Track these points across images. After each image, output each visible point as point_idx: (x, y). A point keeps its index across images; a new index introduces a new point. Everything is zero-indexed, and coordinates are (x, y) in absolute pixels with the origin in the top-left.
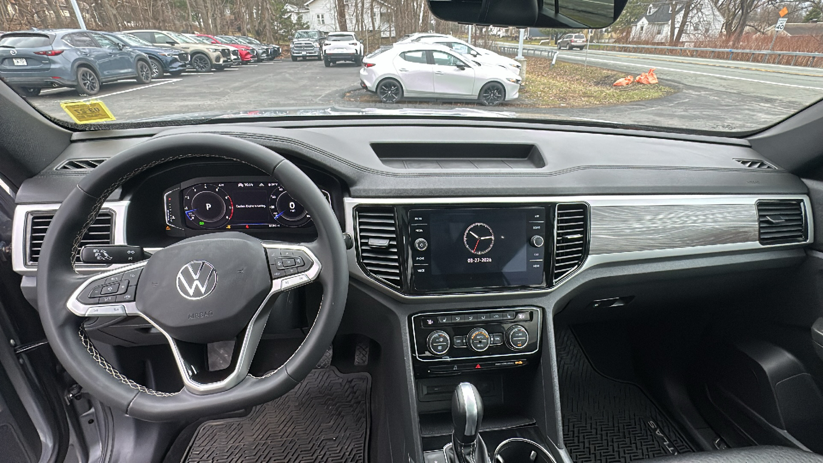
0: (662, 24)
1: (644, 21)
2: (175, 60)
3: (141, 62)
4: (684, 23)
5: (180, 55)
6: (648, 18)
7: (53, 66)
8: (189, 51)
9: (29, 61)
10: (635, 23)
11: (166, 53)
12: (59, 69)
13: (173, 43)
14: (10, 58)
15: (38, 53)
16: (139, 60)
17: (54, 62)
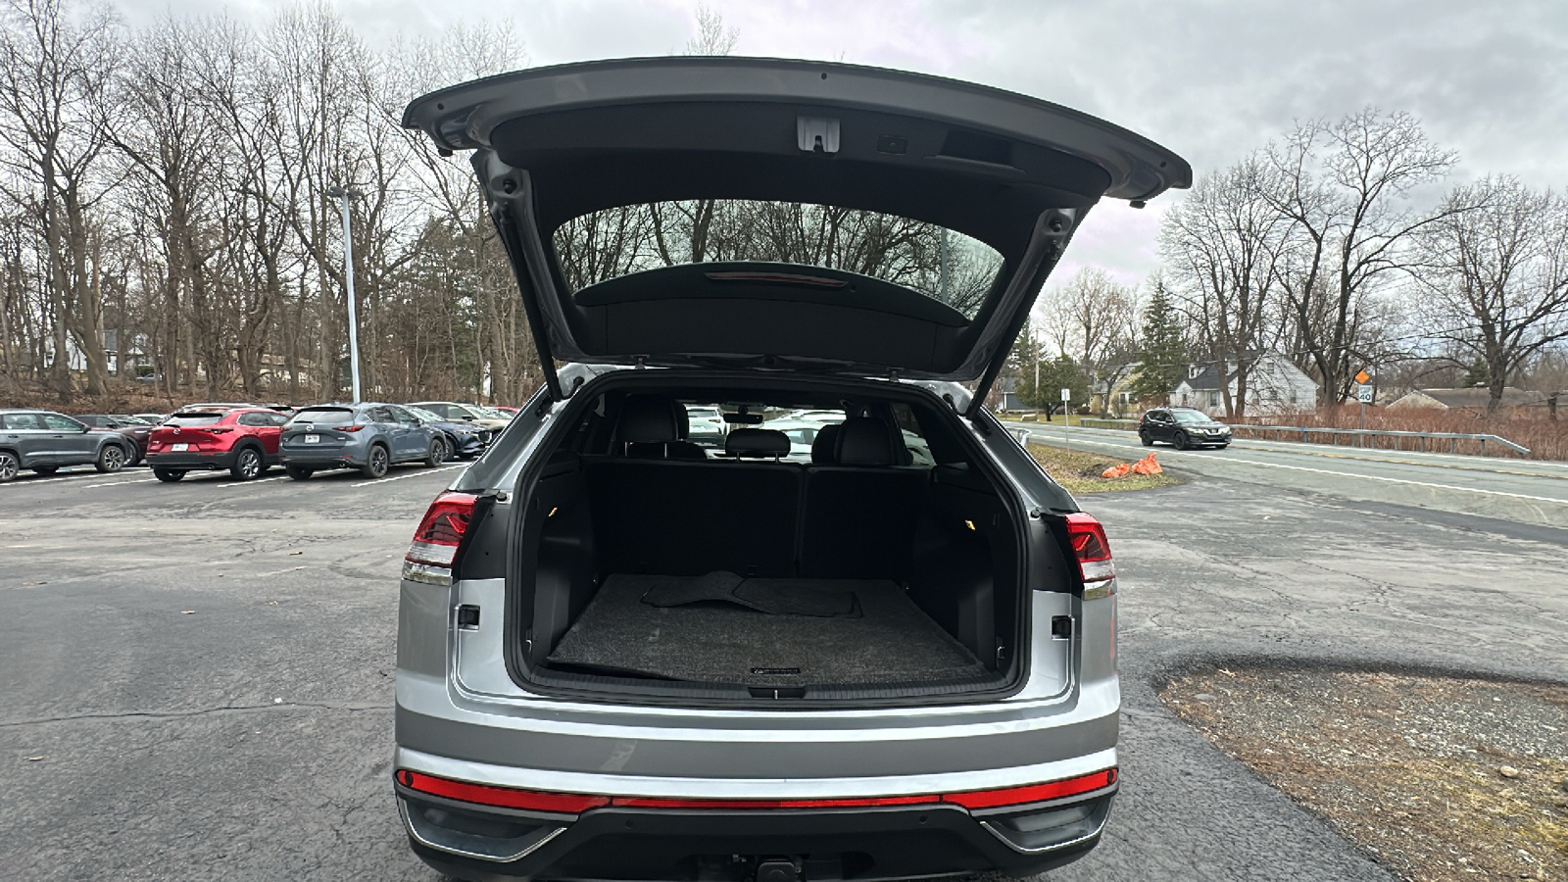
0: (1214, 392)
1: (1184, 385)
2: (473, 439)
3: (436, 441)
4: (1242, 391)
5: (480, 433)
6: (1190, 382)
7: (349, 444)
8: (489, 428)
9: (324, 437)
10: (1173, 390)
11: (464, 430)
12: (354, 446)
13: (470, 419)
14: (304, 434)
15: (337, 429)
16: (436, 438)
17: (351, 439)
